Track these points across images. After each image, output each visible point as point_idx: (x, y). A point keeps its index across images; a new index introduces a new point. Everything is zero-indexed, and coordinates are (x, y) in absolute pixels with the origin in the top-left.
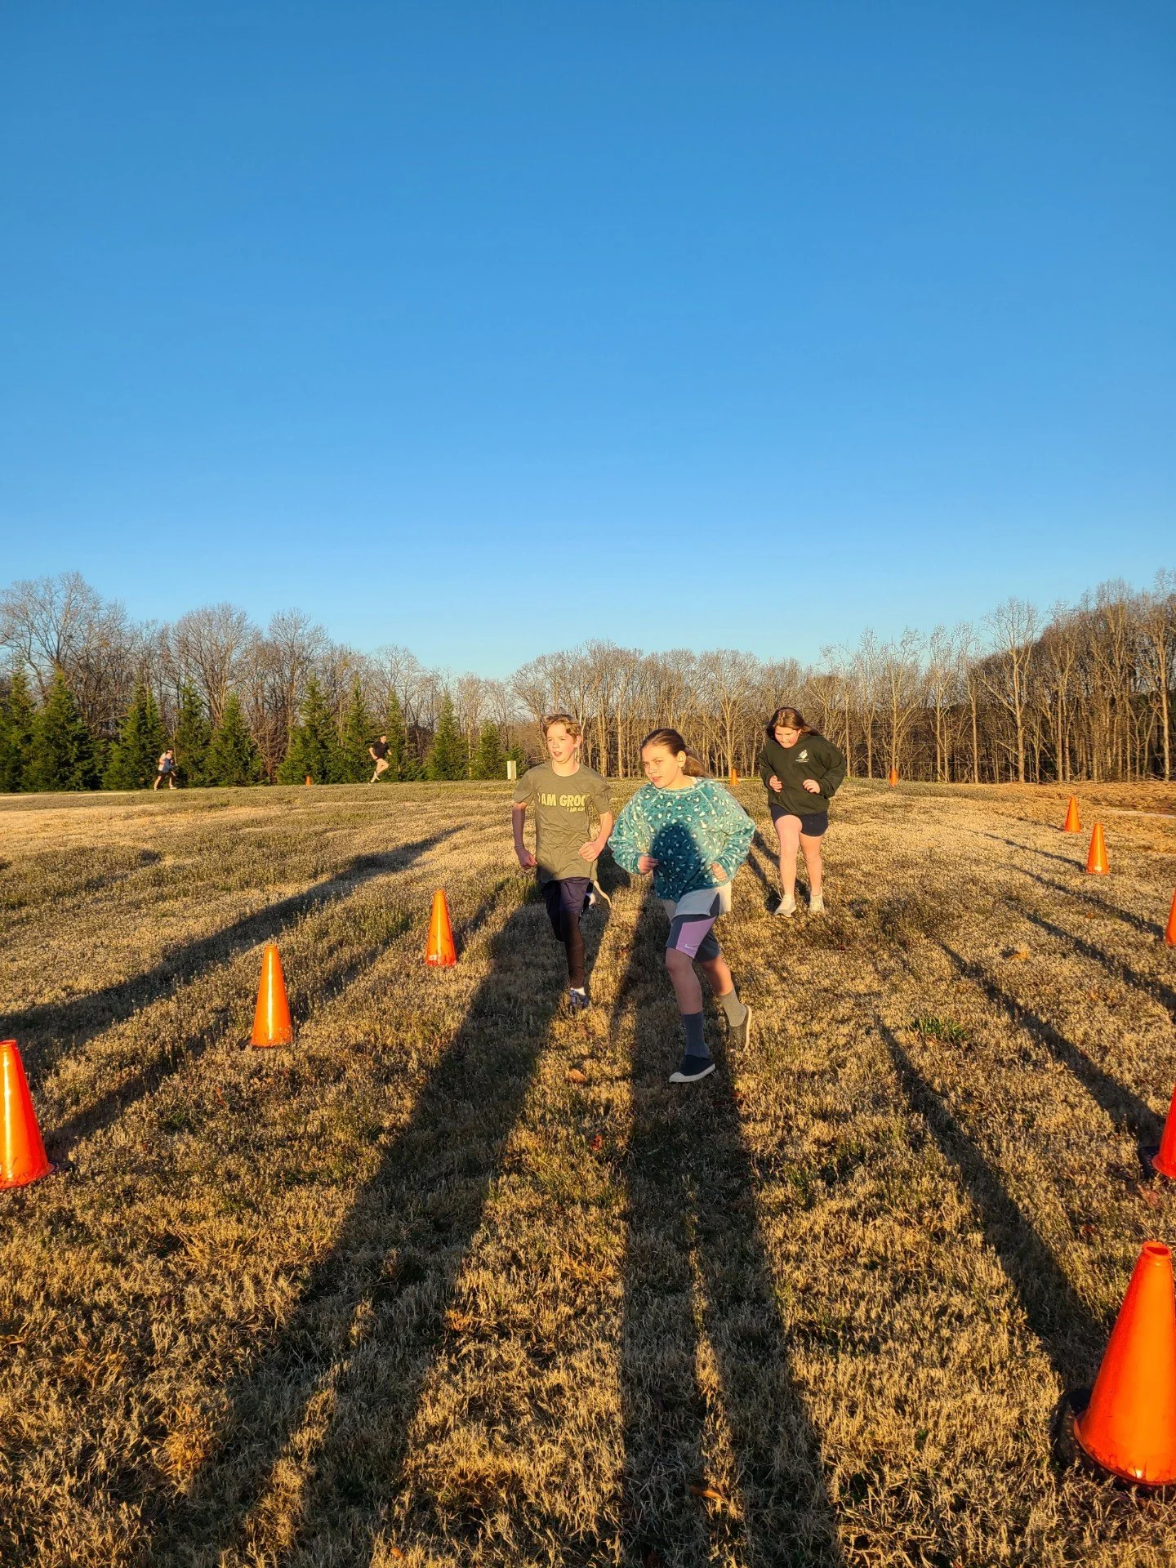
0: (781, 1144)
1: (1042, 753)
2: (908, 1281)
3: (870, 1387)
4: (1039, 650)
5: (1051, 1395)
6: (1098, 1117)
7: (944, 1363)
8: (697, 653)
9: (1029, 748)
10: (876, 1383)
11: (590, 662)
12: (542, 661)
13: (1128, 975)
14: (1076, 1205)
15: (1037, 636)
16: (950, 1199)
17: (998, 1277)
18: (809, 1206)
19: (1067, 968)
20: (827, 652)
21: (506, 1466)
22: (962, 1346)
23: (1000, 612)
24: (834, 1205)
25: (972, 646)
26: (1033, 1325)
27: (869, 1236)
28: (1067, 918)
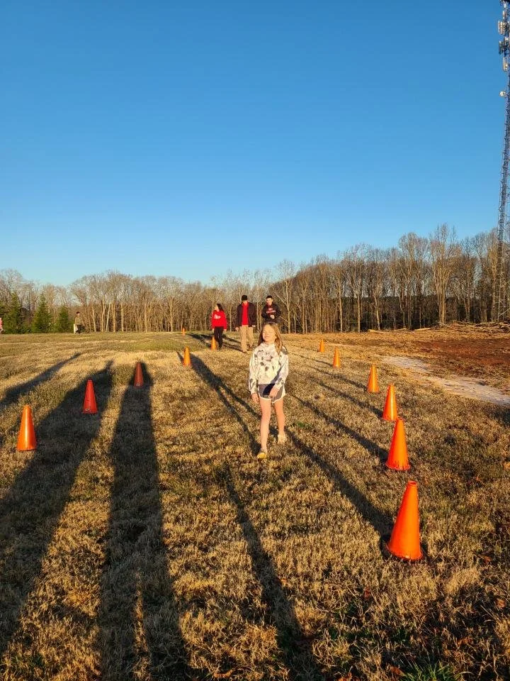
0: (261, 470)
1: (297, 322)
2: (322, 509)
3: (321, 543)
4: (296, 281)
5: (377, 538)
6: (365, 452)
7: (342, 532)
8: (157, 278)
9: (292, 320)
10: (323, 541)
11: (108, 279)
12: (85, 278)
13: (360, 404)
14: (367, 480)
15: (295, 275)
16: (326, 483)
17: (349, 505)
18: (280, 488)
19: (339, 402)
20: (213, 279)
21: (206, 584)
22: (345, 527)
23: (281, 265)
24: (288, 487)
25: (270, 279)
26: (365, 518)
27: (304, 496)
28: (333, 384)
